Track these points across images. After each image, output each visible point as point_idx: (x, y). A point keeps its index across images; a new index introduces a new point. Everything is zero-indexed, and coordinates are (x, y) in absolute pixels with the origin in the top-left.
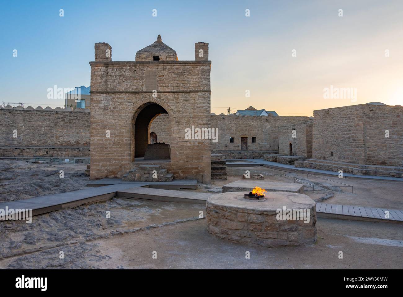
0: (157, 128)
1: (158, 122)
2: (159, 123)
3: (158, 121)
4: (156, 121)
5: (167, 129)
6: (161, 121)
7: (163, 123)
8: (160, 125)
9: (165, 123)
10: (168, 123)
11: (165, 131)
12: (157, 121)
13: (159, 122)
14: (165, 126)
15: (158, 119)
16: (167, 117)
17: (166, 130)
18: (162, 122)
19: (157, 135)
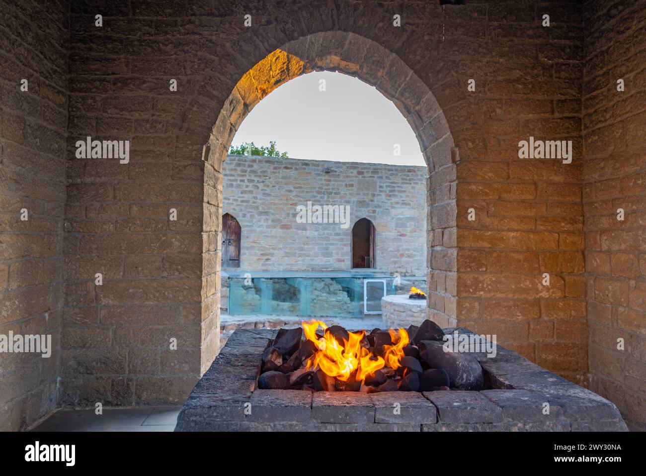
0: (242, 201)
1: (246, 183)
2: (247, 186)
3: (245, 178)
4: (239, 178)
5: (274, 204)
6: (254, 180)
7: (261, 186)
8: (251, 192)
9: (268, 186)
10: (277, 187)
11: (266, 213)
12: (242, 178)
13: (250, 181)
14: (269, 195)
15: (246, 171)
16: (275, 168)
17: (269, 208)
18: (258, 182)
19: (240, 223)
